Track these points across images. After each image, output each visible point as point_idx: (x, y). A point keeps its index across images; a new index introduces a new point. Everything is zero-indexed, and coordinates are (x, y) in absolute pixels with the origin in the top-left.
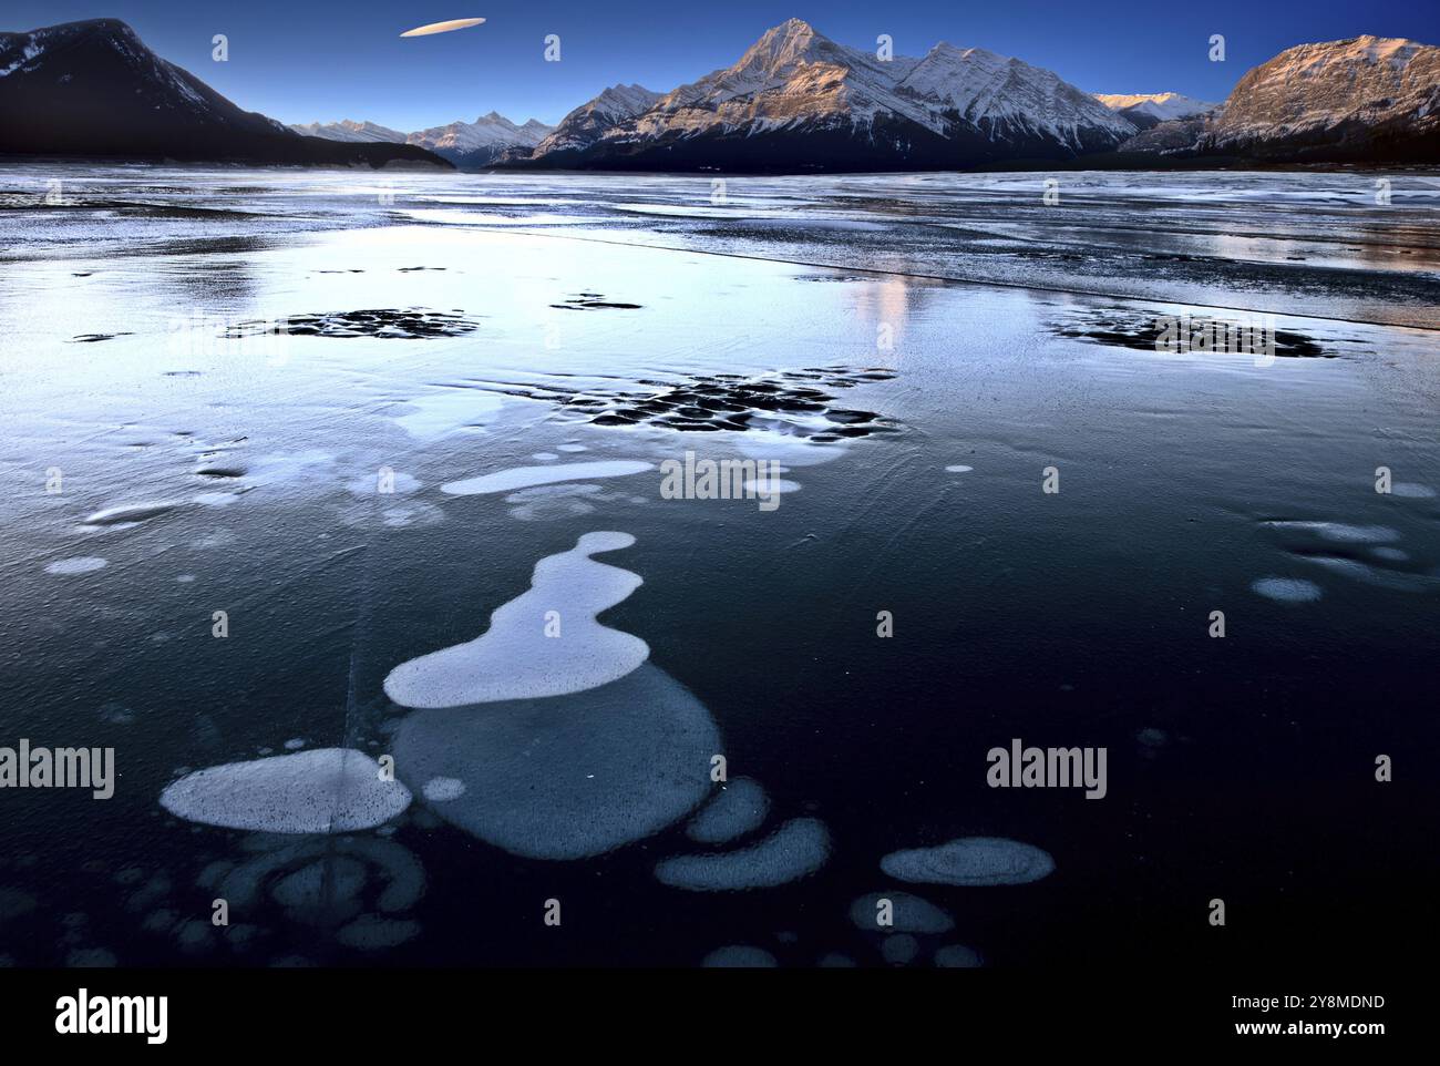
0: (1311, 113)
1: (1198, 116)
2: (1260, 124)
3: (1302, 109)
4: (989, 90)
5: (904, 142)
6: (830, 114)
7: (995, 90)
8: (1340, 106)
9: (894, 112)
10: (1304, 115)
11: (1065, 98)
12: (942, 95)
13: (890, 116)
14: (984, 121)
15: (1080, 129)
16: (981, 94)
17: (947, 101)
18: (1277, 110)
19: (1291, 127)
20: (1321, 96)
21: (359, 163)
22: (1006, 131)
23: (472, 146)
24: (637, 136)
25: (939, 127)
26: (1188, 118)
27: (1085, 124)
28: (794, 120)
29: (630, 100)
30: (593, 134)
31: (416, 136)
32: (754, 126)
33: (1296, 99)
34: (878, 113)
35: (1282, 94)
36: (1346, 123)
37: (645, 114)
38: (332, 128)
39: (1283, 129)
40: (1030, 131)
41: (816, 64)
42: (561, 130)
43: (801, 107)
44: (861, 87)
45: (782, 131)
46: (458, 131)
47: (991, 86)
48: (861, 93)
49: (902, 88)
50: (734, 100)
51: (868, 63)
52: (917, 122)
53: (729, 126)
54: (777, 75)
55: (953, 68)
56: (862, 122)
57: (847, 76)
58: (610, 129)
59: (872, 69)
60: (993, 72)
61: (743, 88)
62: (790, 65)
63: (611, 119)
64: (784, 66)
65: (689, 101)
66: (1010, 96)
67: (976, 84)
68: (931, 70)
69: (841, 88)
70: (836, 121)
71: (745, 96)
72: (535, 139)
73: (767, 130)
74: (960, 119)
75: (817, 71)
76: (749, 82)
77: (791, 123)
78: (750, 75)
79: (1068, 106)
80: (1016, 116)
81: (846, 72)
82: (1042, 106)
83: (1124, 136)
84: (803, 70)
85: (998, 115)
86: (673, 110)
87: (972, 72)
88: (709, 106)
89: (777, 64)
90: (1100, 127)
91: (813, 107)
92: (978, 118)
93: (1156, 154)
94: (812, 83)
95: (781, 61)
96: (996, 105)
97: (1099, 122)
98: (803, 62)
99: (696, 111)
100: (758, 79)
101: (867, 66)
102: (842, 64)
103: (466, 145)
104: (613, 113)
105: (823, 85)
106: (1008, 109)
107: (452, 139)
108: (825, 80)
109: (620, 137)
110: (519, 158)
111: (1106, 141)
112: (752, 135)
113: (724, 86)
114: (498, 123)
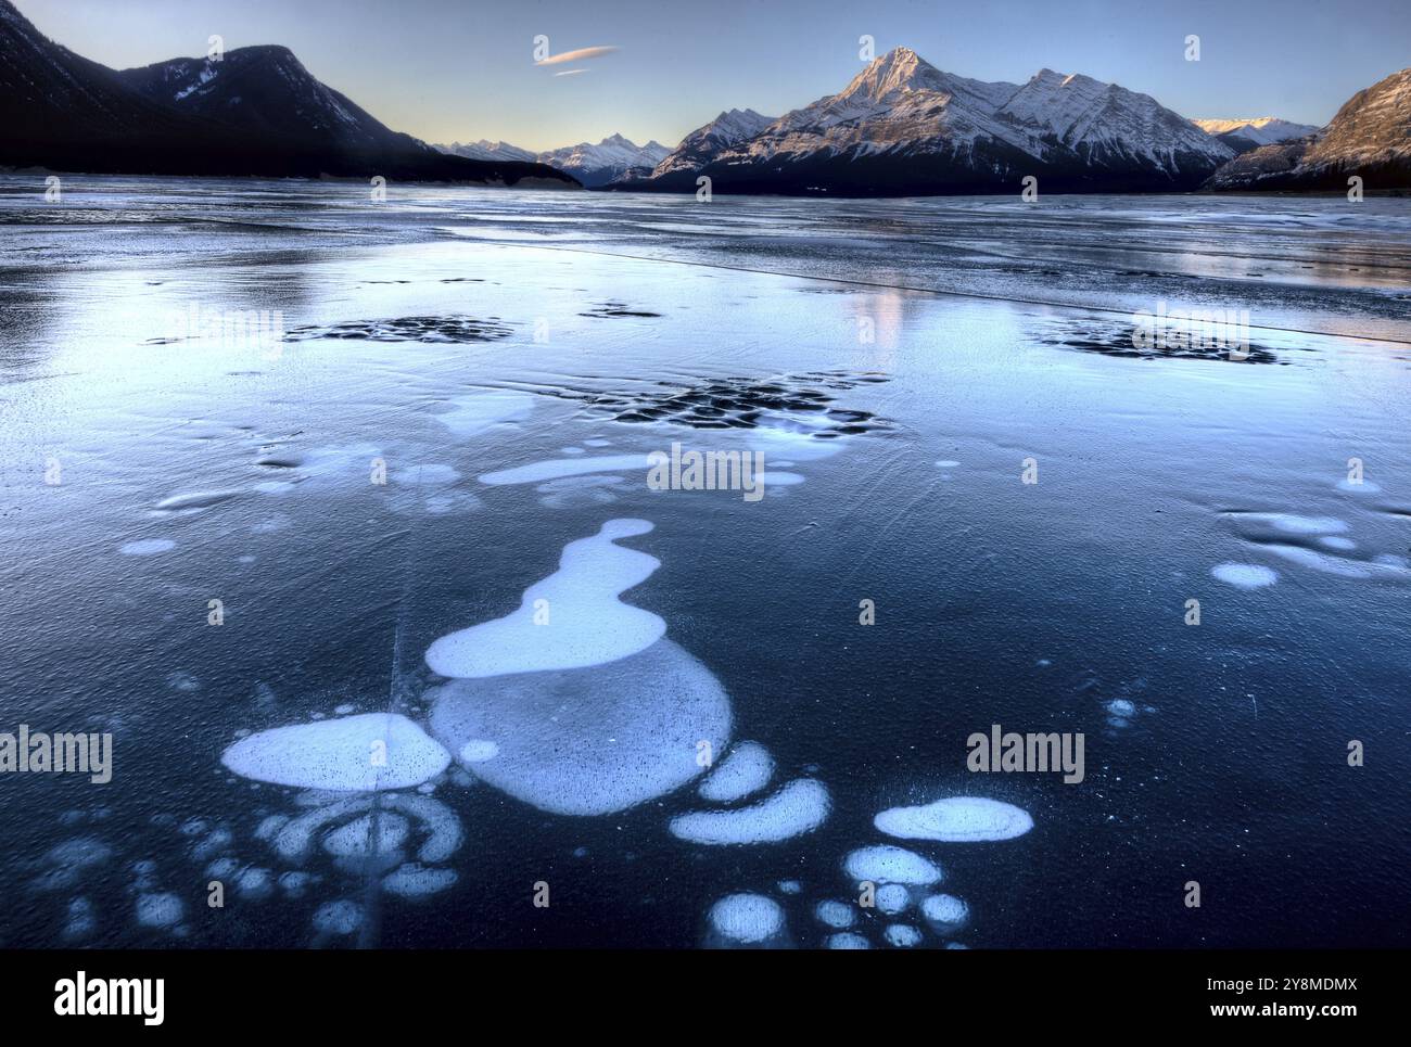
1: (1300, 140)
2: (1365, 147)
4: (1087, 116)
5: (1003, 166)
6: (932, 139)
7: (1093, 115)
9: (994, 137)
11: (1163, 123)
12: (1042, 122)
13: (990, 141)
14: (1082, 146)
15: (1177, 153)
18: (1384, 133)
21: (494, 181)
22: (1103, 156)
23: (596, 166)
24: (749, 157)
25: (1037, 151)
26: (1289, 142)
27: (1182, 148)
28: (898, 144)
29: (744, 124)
30: (708, 155)
31: (545, 155)
32: (859, 150)
34: (978, 139)
37: (757, 137)
38: (470, 147)
40: (1127, 155)
41: (921, 91)
42: (679, 152)
43: (905, 132)
44: (962, 112)
45: (886, 154)
46: (584, 152)
47: (1089, 112)
48: (962, 118)
49: (1003, 115)
50: (841, 124)
51: (970, 90)
52: (1016, 148)
53: (837, 148)
54: (884, 101)
55: (1052, 94)
56: (963, 147)
57: (950, 102)
58: (724, 152)
59: (973, 95)
60: (1092, 98)
61: (850, 114)
62: (896, 92)
63: (724, 140)
64: (891, 92)
65: (798, 125)
66: (1108, 121)
67: (1076, 109)
68: (1030, 97)
69: (944, 113)
70: (938, 145)
71: (852, 121)
72: (655, 160)
73: (871, 153)
74: (1058, 144)
75: (922, 97)
76: (856, 107)
77: (894, 147)
78: (857, 101)
79: (1166, 131)
80: (1113, 141)
81: (948, 98)
82: (1139, 132)
83: (1221, 161)
84: (908, 97)
85: (1095, 139)
86: (784, 134)
87: (1072, 98)
88: (818, 131)
89: (884, 90)
90: (1199, 152)
91: (916, 131)
92: (1076, 142)
93: (1253, 178)
94: (916, 109)
95: (888, 88)
96: (1094, 131)
97: (1196, 146)
98: (908, 89)
99: (805, 135)
100: (864, 105)
101: (970, 93)
102: (945, 91)
103: (590, 164)
104: (727, 136)
105: (926, 111)
106: (1106, 134)
107: (578, 158)
108: (927, 106)
109: (733, 159)
110: (640, 177)
111: (1202, 166)
112: (858, 158)
113: (832, 112)
114: (620, 145)
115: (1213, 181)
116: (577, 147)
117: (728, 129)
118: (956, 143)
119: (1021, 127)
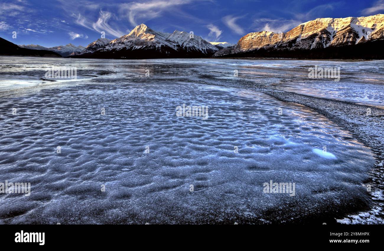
0: (254, 47)
1: (231, 47)
2: (244, 49)
3: (252, 46)
4: (186, 41)
5: (168, 52)
6: (151, 45)
7: (188, 40)
8: (260, 45)
9: (166, 45)
10: (253, 47)
11: (203, 42)
12: (176, 42)
13: (165, 46)
14: (186, 47)
15: (207, 49)
16: (185, 41)
17: (177, 43)
18: (247, 46)
19: (250, 49)
20: (256, 43)
21: (37, 55)
22: (190, 50)
23: (65, 51)
24: (106, 50)
25: (176, 49)
26: (229, 47)
27: (207, 48)
28: (143, 46)
29: (104, 41)
30: (95, 49)
31: (50, 48)
32: (134, 48)
33: (251, 44)
34: (162, 46)
35: (248, 43)
36: (261, 48)
37: (108, 44)
38: (28, 46)
39: (249, 50)
40: (196, 50)
41: (148, 34)
42: (87, 48)
43: (145, 44)
44: (158, 39)
45: (140, 49)
46: (61, 48)
47: (187, 40)
48: (158, 41)
49: (167, 40)
50: (129, 42)
51: (160, 34)
52: (171, 48)
53: (128, 48)
54: (139, 36)
55: (178, 36)
56: (158, 47)
57: (155, 37)
58: (99, 48)
59: (160, 35)
60: (187, 36)
61: (131, 39)
62: (142, 34)
63: (99, 46)
64: (141, 34)
65: (118, 42)
66: (191, 42)
67: (184, 39)
68: (174, 36)
69: (154, 39)
70: (152, 47)
71: (132, 41)
72: (81, 50)
73: (136, 49)
74: (180, 47)
75: (148, 36)
76: (132, 38)
77: (142, 47)
78: (133, 36)
79: (204, 44)
80: (192, 46)
81: (154, 36)
82: (198, 44)
83: (216, 51)
84: (145, 35)
85: (189, 46)
86: (114, 44)
87: (183, 36)
88: (123, 43)
89: (139, 34)
90: (211, 49)
91: (147, 44)
92: (184, 46)
93: (223, 55)
94: (147, 38)
95: (140, 33)
96: (188, 44)
97: (211, 48)
98: (145, 34)
99: (120, 44)
100: (134, 37)
101: (159, 35)
102: (154, 34)
103: (63, 51)
104: (100, 44)
105: (149, 39)
106: (191, 45)
107: (60, 49)
108: (150, 38)
109: (102, 50)
110: (77, 54)
111: (212, 52)
112: (133, 50)
113: (126, 39)
114: (71, 46)
115: (214, 55)
116: (59, 47)
117: (100, 42)
118: (157, 46)
119: (172, 43)
